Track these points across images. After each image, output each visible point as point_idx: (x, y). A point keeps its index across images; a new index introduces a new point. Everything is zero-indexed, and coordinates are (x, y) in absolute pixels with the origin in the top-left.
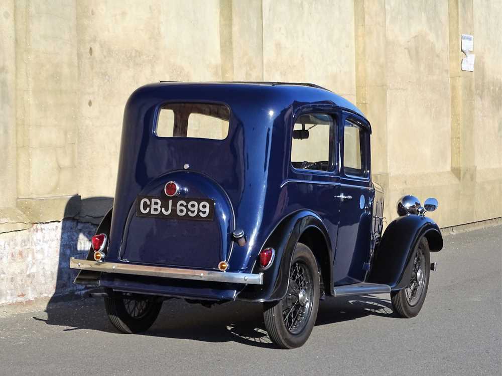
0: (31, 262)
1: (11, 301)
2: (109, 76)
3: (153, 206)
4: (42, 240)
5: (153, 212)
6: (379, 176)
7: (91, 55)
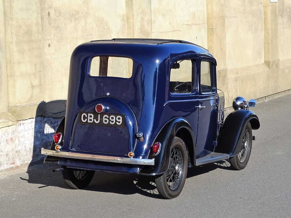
0: (18, 144)
1: (7, 167)
2: (60, 28)
3: (89, 118)
4: (23, 130)
5: (89, 121)
6: (221, 71)
7: (49, 16)
